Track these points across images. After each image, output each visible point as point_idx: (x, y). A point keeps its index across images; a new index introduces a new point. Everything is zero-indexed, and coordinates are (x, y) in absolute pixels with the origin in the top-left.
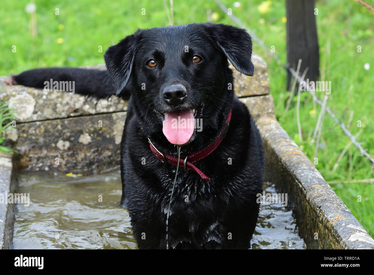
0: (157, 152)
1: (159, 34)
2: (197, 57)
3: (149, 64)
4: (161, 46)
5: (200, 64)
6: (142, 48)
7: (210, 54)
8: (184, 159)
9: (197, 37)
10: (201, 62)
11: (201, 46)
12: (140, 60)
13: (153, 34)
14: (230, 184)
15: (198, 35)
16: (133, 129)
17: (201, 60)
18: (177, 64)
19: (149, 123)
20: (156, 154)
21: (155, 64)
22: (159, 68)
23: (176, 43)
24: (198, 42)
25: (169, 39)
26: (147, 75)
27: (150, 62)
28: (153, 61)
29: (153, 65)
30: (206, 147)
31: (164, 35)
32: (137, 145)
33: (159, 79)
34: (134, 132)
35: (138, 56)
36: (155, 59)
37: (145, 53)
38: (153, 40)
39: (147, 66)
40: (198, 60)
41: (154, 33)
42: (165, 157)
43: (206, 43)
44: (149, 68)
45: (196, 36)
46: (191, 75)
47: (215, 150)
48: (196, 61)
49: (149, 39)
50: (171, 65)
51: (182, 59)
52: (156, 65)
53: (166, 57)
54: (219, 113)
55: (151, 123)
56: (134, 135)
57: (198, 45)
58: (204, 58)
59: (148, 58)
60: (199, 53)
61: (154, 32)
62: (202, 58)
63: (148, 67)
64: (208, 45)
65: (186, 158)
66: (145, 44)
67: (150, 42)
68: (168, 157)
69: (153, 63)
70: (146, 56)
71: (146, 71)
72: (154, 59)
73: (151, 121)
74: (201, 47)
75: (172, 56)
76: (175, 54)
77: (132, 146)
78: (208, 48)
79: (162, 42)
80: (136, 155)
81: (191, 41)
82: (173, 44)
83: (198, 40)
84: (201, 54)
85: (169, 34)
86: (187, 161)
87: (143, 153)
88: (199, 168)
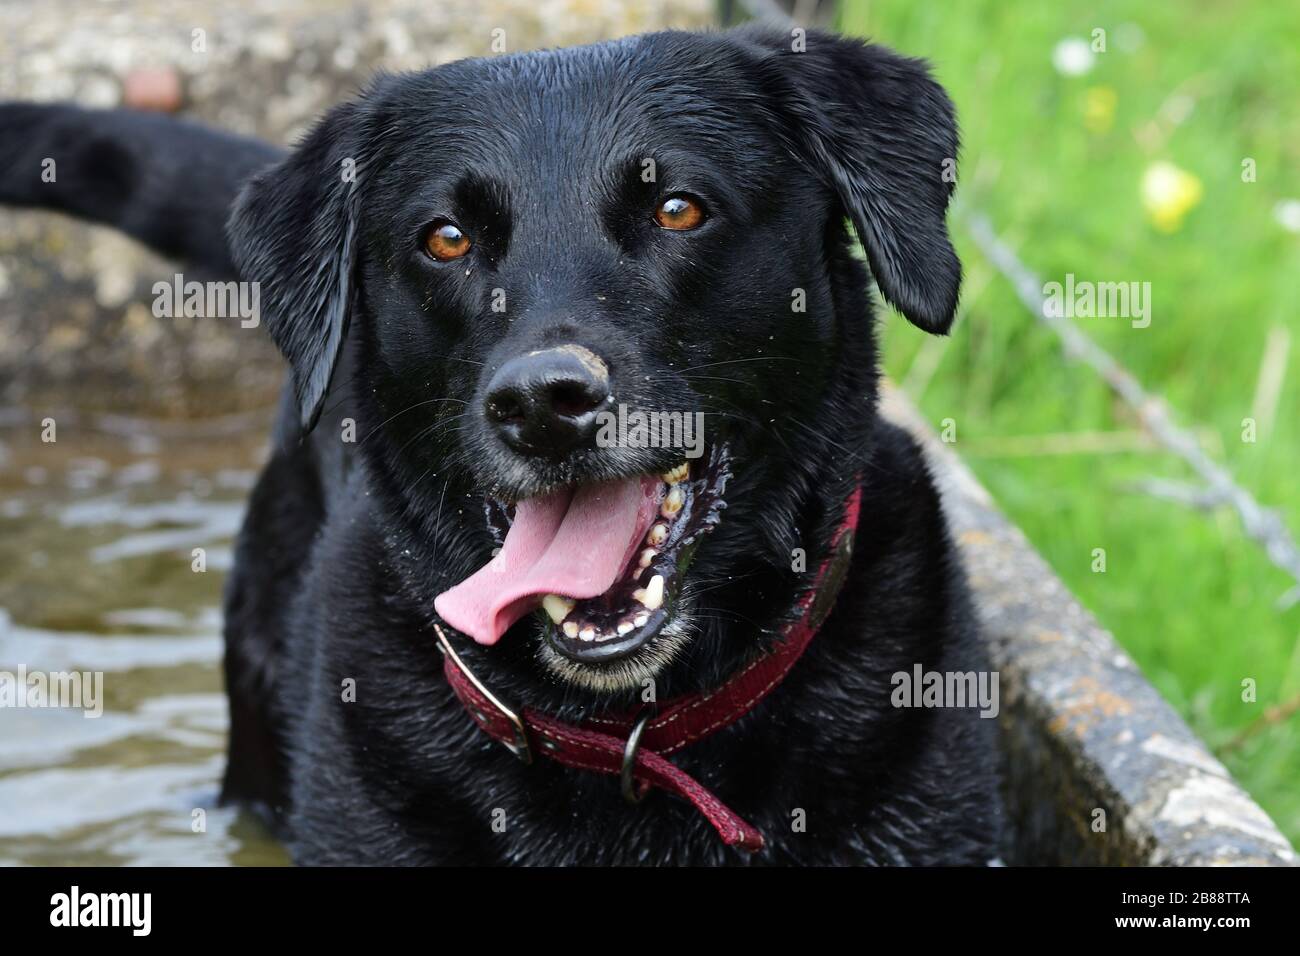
0: (482, 700)
1: (478, 89)
2: (685, 204)
3: (436, 245)
4: (491, 145)
5: (699, 239)
6: (397, 167)
7: (756, 187)
8: (626, 738)
9: (687, 97)
10: (708, 225)
11: (706, 149)
12: (387, 230)
13: (450, 93)
14: (853, 844)
15: (694, 89)
16: (355, 574)
17: (705, 214)
18: (574, 235)
19: (450, 548)
20: (479, 708)
21: (464, 246)
22: (482, 264)
23: (576, 127)
24: (690, 126)
25: (536, 107)
26: (423, 299)
27: (438, 232)
28: (454, 231)
29: (451, 251)
30: (742, 670)
31: (510, 93)
32: (377, 656)
33: (479, 318)
34: (362, 591)
35: (376, 205)
36: (458, 217)
37: (410, 186)
38: (450, 122)
39: (420, 254)
40: (691, 217)
41: (452, 89)
42: (528, 729)
43: (735, 129)
44: (436, 265)
45: (684, 92)
46: (649, 295)
47: (784, 680)
48: (678, 224)
49: (427, 118)
50: (546, 248)
51: (601, 214)
52: (469, 251)
53: (517, 204)
54: (801, 492)
55: (459, 551)
56: (360, 604)
57: (691, 140)
58: (724, 205)
59: (424, 211)
60: (694, 179)
61: (453, 84)
62: (712, 206)
63: (425, 260)
64: (750, 140)
65: (639, 728)
66: (406, 145)
67: (431, 133)
68: (545, 729)
69: (455, 241)
70: (415, 203)
71: (417, 279)
72: (453, 218)
73: (460, 538)
74: (708, 151)
75: (553, 198)
76: (567, 186)
77: (352, 662)
78: (748, 157)
79: (498, 127)
80: (374, 705)
81: (655, 118)
82: (558, 135)
83: (692, 113)
84: (707, 185)
85: (537, 83)
86: (641, 743)
87: (405, 696)
88: (697, 776)
